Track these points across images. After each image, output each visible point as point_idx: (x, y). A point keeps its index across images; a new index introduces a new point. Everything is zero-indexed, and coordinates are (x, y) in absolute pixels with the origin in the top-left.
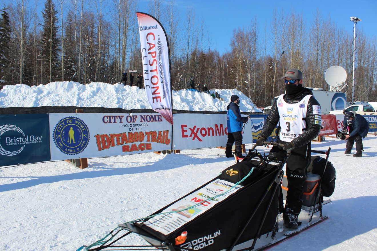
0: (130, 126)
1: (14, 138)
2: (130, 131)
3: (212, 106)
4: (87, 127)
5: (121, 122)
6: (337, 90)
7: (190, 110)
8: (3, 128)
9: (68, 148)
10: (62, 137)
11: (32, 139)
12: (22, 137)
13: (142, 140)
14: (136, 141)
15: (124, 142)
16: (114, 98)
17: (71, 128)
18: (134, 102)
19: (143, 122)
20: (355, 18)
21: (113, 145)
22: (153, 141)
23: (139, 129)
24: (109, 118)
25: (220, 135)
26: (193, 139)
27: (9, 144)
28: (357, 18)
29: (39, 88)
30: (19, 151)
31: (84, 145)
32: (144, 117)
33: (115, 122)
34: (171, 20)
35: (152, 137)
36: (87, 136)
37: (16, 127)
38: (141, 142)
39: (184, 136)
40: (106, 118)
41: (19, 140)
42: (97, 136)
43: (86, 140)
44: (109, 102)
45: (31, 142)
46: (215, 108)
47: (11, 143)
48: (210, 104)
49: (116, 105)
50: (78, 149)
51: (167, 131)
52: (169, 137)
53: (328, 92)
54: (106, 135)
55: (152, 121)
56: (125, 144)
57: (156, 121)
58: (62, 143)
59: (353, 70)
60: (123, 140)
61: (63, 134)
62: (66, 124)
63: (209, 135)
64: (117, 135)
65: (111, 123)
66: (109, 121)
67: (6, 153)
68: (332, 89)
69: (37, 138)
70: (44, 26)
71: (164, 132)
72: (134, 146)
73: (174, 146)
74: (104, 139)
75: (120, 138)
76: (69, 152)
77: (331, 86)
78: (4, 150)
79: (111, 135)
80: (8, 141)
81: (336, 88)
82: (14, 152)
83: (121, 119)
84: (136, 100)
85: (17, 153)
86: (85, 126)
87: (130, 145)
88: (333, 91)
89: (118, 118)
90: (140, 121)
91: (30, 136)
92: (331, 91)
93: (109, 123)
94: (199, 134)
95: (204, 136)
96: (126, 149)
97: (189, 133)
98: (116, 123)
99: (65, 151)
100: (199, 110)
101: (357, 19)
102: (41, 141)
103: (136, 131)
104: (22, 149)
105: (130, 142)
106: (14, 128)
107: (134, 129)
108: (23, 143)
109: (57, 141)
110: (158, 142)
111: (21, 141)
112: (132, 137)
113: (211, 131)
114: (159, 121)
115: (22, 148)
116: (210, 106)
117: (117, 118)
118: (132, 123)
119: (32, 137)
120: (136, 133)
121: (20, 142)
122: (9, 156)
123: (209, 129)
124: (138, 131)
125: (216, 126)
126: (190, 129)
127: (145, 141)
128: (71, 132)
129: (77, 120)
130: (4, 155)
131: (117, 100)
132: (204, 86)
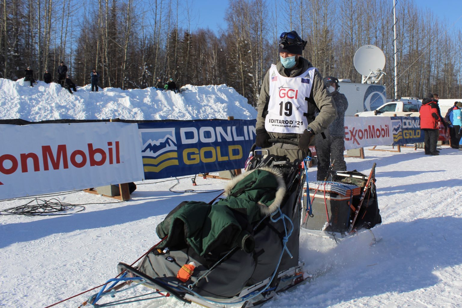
3: (183, 111)
6: (373, 82)
7: (144, 119)
16: (14, 104)
18: (50, 108)
44: (3, 110)
46: (188, 115)
48: (180, 110)
49: (15, 115)
53: (358, 85)
59: (395, 52)
68: (365, 80)
77: (363, 76)
81: (370, 78)
84: (53, 105)
88: (366, 82)
92: (364, 83)
100: (161, 119)
116: (180, 112)
123: (24, 157)
131: (19, 106)
132: (171, 81)
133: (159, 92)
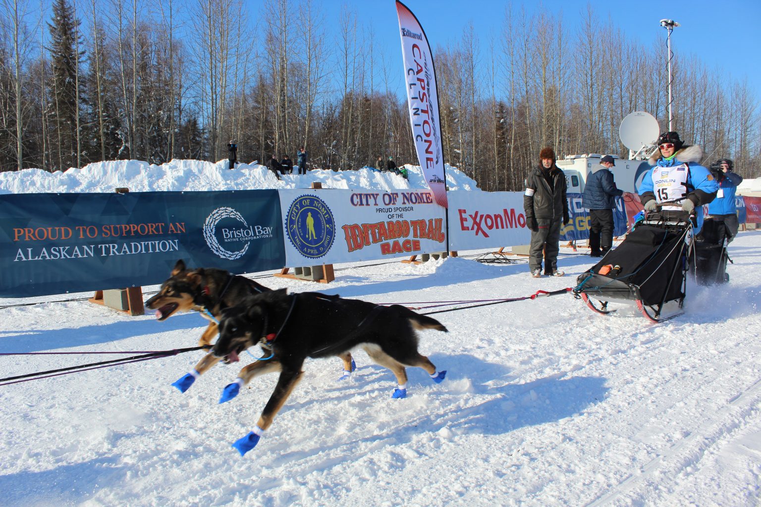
0: (389, 210)
1: (234, 230)
2: (390, 220)
4: (331, 212)
5: (376, 204)
6: (643, 158)
8: (217, 213)
9: (308, 247)
10: (298, 228)
11: (259, 232)
12: (244, 228)
13: (407, 235)
14: (399, 236)
15: (383, 238)
17: (309, 214)
19: (408, 205)
20: (669, 22)
21: (368, 243)
22: (421, 236)
23: (401, 216)
24: (359, 196)
25: (511, 227)
26: (477, 234)
27: (228, 239)
28: (673, 22)
29: (69, 176)
30: (243, 252)
31: (329, 242)
32: (407, 195)
33: (367, 204)
34: (308, 34)
35: (420, 230)
36: (332, 228)
37: (235, 212)
38: (405, 238)
39: (464, 228)
40: (355, 197)
41: (240, 233)
42: (345, 227)
43: (331, 233)
45: (258, 237)
47: (230, 238)
50: (321, 249)
51: (441, 220)
52: (443, 230)
53: (626, 163)
54: (356, 226)
55: (419, 203)
56: (384, 242)
57: (424, 202)
58: (299, 239)
59: (670, 119)
60: (380, 234)
61: (300, 224)
62: (302, 206)
63: (497, 227)
64: (372, 226)
65: (363, 205)
66: (359, 203)
67: (227, 255)
68: (633, 156)
69: (266, 229)
70: (54, 52)
71: (436, 220)
72: (396, 243)
73: (451, 245)
74: (355, 232)
75: (377, 231)
76: (310, 254)
77: (630, 151)
78: (223, 250)
79: (364, 226)
80: (227, 235)
81: (640, 153)
82: (236, 253)
83: (375, 199)
85: (240, 254)
86: (328, 212)
87: (391, 242)
88: (635, 159)
89: (372, 197)
90: (403, 202)
91: (256, 227)
92: (633, 159)
93: (360, 205)
94: (483, 225)
95: (491, 227)
96: (386, 250)
97: (469, 223)
98: (369, 205)
99: (304, 252)
101: (672, 24)
102: (272, 236)
103: (398, 219)
104: (247, 249)
105: (391, 238)
106: (232, 213)
107: (395, 216)
108: (247, 239)
109: (293, 235)
110: (429, 238)
111: (244, 235)
112: (393, 229)
113: (499, 219)
114: (428, 202)
115: (246, 247)
117: (370, 198)
118: (391, 206)
119: (258, 228)
120: (398, 222)
121: (242, 237)
122: (230, 259)
123: (496, 216)
124: (401, 219)
125: (505, 211)
126: (471, 216)
127: (411, 237)
128: (310, 221)
129: (317, 201)
130: (224, 257)
132: (391, 159)
133: (377, 174)
